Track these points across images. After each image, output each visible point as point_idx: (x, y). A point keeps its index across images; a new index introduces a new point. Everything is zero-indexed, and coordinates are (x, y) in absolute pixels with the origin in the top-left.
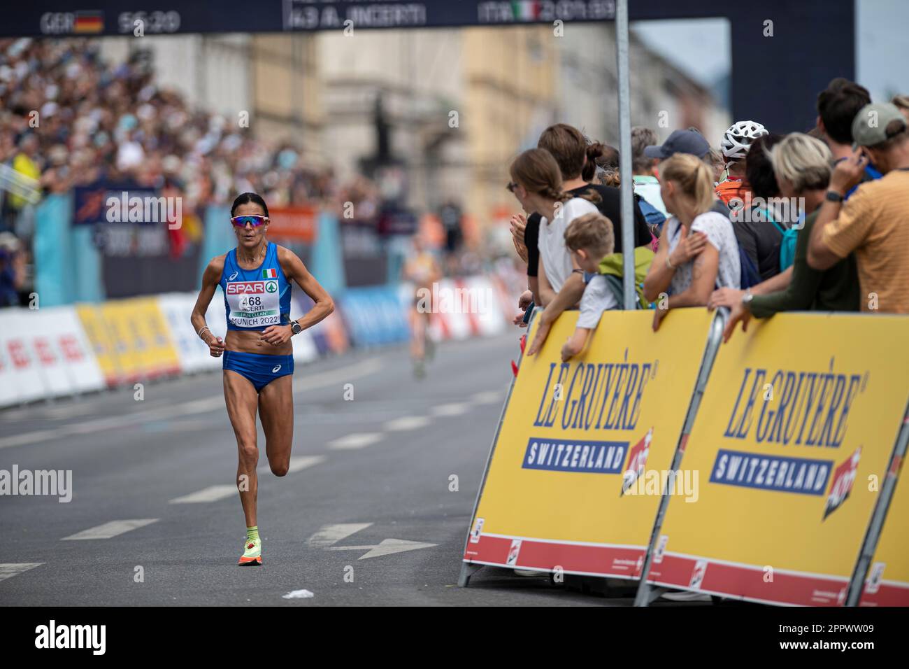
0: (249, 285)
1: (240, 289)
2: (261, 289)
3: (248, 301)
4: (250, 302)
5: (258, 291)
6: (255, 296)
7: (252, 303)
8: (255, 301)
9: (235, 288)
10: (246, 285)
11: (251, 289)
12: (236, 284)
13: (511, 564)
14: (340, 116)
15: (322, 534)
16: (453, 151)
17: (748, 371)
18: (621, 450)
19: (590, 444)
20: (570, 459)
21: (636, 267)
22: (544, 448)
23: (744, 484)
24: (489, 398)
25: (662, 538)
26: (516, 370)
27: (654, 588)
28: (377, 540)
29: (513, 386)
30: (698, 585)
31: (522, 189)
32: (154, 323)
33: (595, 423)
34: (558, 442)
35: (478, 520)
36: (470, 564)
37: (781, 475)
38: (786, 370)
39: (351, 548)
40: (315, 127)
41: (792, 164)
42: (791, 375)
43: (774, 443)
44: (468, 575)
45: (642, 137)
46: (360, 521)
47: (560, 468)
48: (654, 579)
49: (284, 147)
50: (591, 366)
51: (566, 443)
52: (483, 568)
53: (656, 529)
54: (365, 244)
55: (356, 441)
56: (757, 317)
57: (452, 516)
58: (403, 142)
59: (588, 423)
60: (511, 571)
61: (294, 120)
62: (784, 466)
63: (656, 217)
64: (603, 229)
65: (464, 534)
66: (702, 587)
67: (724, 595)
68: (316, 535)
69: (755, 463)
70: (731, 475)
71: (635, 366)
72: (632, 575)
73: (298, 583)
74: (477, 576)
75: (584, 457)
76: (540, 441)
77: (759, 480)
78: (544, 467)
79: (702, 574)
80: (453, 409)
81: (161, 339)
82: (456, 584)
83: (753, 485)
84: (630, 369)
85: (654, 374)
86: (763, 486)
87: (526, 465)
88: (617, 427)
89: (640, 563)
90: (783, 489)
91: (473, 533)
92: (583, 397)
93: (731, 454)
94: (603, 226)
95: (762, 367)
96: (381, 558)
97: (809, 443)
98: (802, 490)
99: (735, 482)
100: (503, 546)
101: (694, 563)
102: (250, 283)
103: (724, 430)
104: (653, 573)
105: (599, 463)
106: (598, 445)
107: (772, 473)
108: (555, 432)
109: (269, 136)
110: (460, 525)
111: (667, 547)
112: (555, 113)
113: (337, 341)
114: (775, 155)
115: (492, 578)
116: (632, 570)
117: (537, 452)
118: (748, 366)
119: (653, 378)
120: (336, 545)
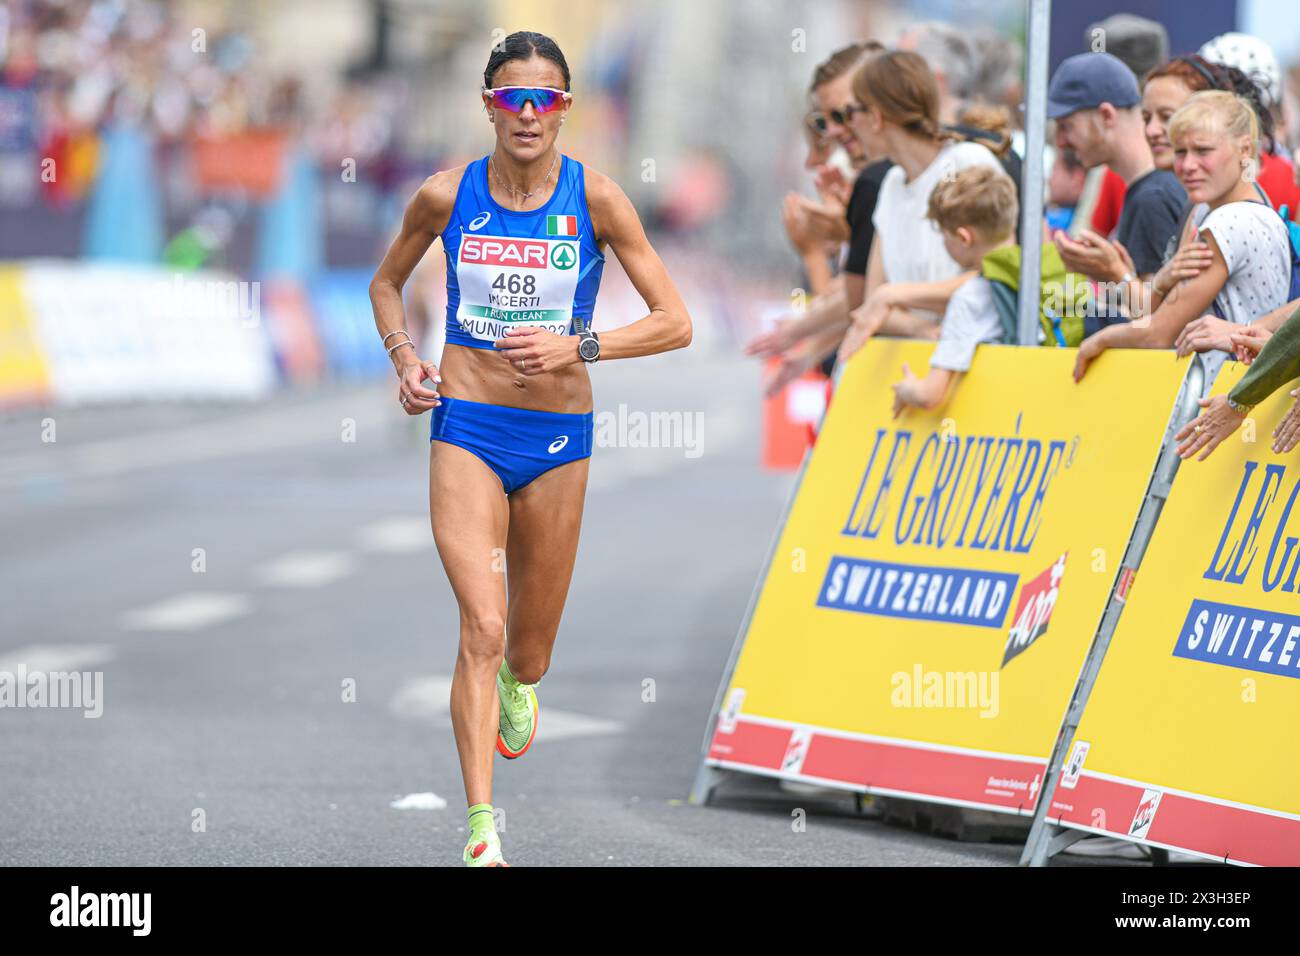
0: (512, 247)
1: (492, 252)
3: (506, 283)
4: (510, 284)
6: (523, 272)
7: (514, 287)
8: (522, 284)
9: (480, 248)
10: (505, 244)
11: (517, 256)
12: (482, 241)
18: (1002, 586)
19: (944, 572)
30: (1143, 831)
33: (955, 537)
34: (886, 566)
48: (1061, 816)
51: (902, 569)
53: (1068, 729)
59: (943, 536)
72: (1020, 807)
75: (932, 596)
88: (995, 547)
89: (1034, 787)
92: (936, 492)
102: (515, 243)
104: (1056, 805)
106: (960, 574)
108: (882, 549)
116: (1021, 800)
117: (847, 578)
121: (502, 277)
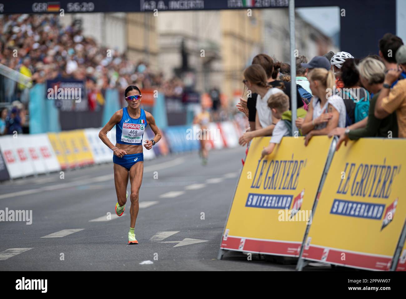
0: (133, 125)
1: (130, 126)
2: (138, 127)
3: (132, 132)
5: (137, 128)
6: (135, 130)
7: (134, 133)
8: (135, 132)
10: (132, 125)
11: (134, 127)
13: (241, 250)
14: (166, 49)
15: (157, 236)
16: (216, 65)
17: (347, 164)
18: (289, 199)
19: (276, 196)
20: (267, 203)
21: (297, 117)
22: (255, 198)
23: (345, 214)
24: (231, 175)
25: (309, 238)
26: (243, 163)
27: (305, 261)
28: (181, 239)
29: (242, 170)
30: (325, 259)
31: (249, 83)
32: (82, 141)
33: (278, 187)
34: (262, 195)
35: (227, 230)
36: (223, 250)
37: (362, 211)
38: (364, 164)
39: (170, 242)
40: (154, 54)
41: (368, 72)
42: (366, 166)
43: (359, 196)
44: (222, 254)
45: (302, 59)
46: (174, 230)
47: (263, 207)
48: (305, 256)
49: (140, 63)
50: (277, 162)
51: (266, 196)
52: (229, 251)
53: (306, 234)
54: (176, 106)
55: (172, 195)
56: (352, 139)
57: (215, 228)
58: (193, 61)
59: (276, 187)
60: (241, 253)
61: (145, 51)
62: (364, 206)
63: (307, 95)
64: (284, 100)
65: (221, 236)
66: (327, 260)
67: (336, 264)
68: (154, 236)
69: (350, 205)
70: (340, 210)
71: (296, 162)
72: (296, 255)
73: (146, 258)
74: (226, 255)
75: (273, 202)
76: (254, 195)
77: (352, 213)
78: (255, 206)
79: (327, 254)
80: (216, 181)
81: (86, 149)
82: (216, 258)
83: (349, 215)
84: (294, 163)
85: (305, 165)
86: (354, 216)
87: (247, 205)
88: (288, 189)
89: (299, 250)
90: (363, 217)
91: (224, 236)
92: (273, 175)
93: (340, 201)
94: (284, 99)
95: (353, 162)
96: (183, 247)
97: (375, 196)
98: (371, 217)
99: (341, 214)
100: (237, 242)
101: (323, 250)
103: (337, 190)
104: (305, 254)
105: (280, 204)
106: (279, 196)
107: (358, 209)
108: (261, 191)
109: (134, 58)
110: (218, 232)
111: (311, 242)
112: (262, 48)
113: (164, 150)
114: (360, 67)
115: (233, 256)
116: (296, 253)
117: (252, 199)
118: (347, 162)
119: (304, 166)
120: (163, 241)
121: (131, 131)
